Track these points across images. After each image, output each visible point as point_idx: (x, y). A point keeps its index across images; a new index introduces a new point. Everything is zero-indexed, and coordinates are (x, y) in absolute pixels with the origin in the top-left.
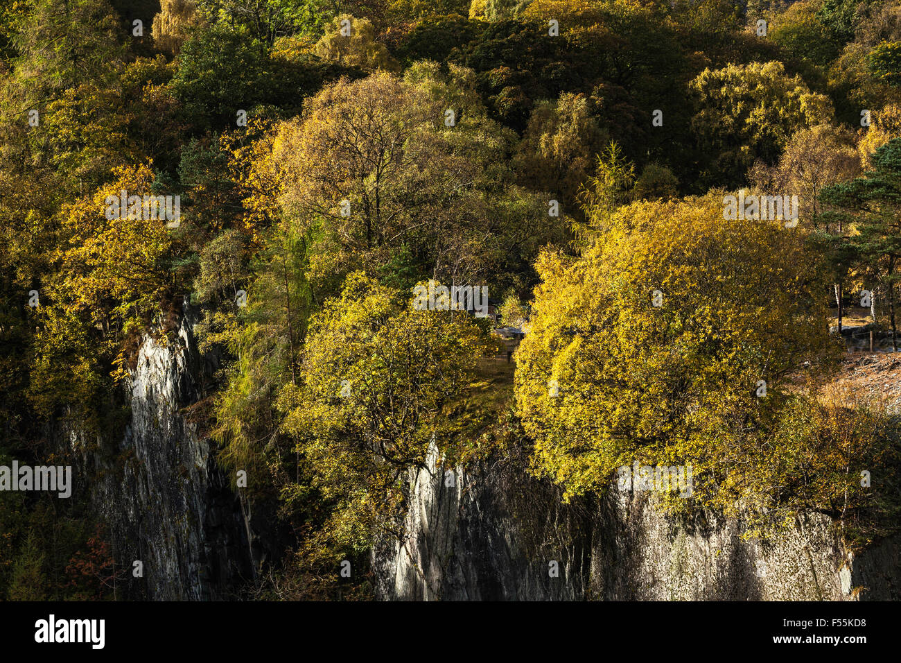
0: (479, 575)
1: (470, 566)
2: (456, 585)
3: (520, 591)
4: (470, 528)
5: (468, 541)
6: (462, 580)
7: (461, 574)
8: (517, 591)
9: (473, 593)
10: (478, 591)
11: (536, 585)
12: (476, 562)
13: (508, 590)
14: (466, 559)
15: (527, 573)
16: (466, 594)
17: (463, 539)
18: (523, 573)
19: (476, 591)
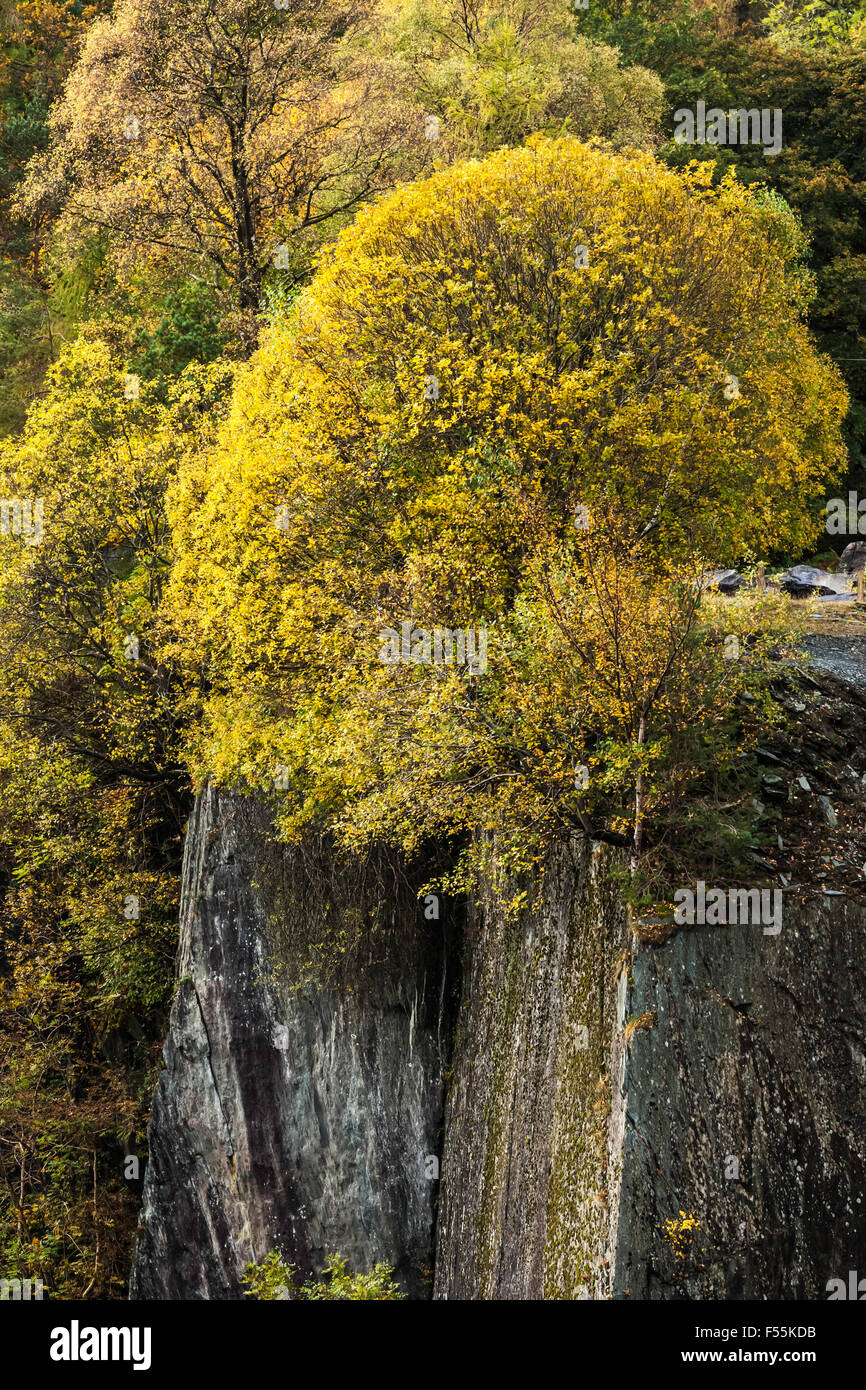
0: (233, 1032)
1: (217, 1009)
2: (189, 1050)
3: (318, 1068)
4: (221, 919)
5: (216, 949)
6: (202, 1040)
7: (198, 1024)
8: (311, 1070)
9: (224, 1070)
10: (233, 1066)
11: (350, 1057)
12: (229, 998)
13: (292, 1066)
14: (210, 990)
15: (334, 1029)
16: (209, 1072)
17: (206, 944)
18: (326, 1029)
19: (228, 1067)
